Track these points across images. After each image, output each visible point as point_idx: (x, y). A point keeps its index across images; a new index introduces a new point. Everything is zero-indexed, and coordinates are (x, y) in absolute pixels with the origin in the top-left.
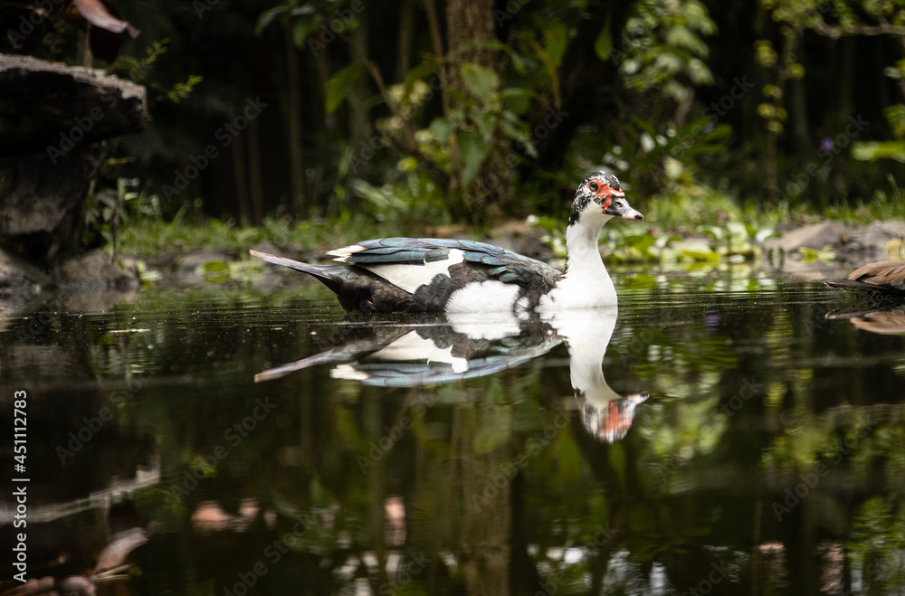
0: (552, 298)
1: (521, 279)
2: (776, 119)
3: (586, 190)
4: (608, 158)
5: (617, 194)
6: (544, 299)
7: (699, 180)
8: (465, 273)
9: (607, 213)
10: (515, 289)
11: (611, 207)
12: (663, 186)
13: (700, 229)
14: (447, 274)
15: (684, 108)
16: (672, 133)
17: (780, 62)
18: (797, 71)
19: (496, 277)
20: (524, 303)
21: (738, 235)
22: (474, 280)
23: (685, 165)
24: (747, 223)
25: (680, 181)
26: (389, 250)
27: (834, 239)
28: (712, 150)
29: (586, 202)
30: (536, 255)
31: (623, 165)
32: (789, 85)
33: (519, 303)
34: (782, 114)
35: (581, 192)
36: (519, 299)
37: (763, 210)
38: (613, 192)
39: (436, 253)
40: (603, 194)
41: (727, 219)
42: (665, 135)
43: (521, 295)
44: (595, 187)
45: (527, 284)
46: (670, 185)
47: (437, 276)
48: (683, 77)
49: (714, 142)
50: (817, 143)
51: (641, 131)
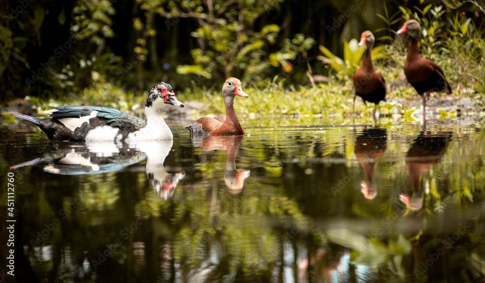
0: (135, 135)
1: (120, 125)
2: (143, 54)
3: (156, 92)
4: (64, 70)
5: (171, 94)
6: (131, 135)
7: (108, 81)
8: (96, 122)
9: (166, 103)
10: (117, 130)
11: (168, 100)
12: (91, 83)
13: (106, 104)
14: (88, 122)
15: (100, 48)
16: (94, 59)
17: (144, 28)
18: (152, 32)
19: (109, 124)
20: (120, 137)
21: (123, 107)
22: (99, 125)
23: (101, 74)
24: (128, 101)
25: (98, 82)
26: (67, 111)
27: (167, 109)
28: (113, 68)
29: (156, 98)
30: (30, 114)
31: (71, 74)
32: (148, 39)
33: (118, 136)
34: (145, 52)
35: (153, 92)
36: (118, 135)
37: (135, 95)
38: (169, 93)
39: (86, 112)
40: (164, 94)
41: (119, 100)
42: (91, 60)
43: (119, 133)
44: (160, 90)
45: (123, 127)
46: (94, 83)
47: (84, 123)
48: (100, 34)
49: (114, 64)
50: (161, 65)
51: (80, 59)
